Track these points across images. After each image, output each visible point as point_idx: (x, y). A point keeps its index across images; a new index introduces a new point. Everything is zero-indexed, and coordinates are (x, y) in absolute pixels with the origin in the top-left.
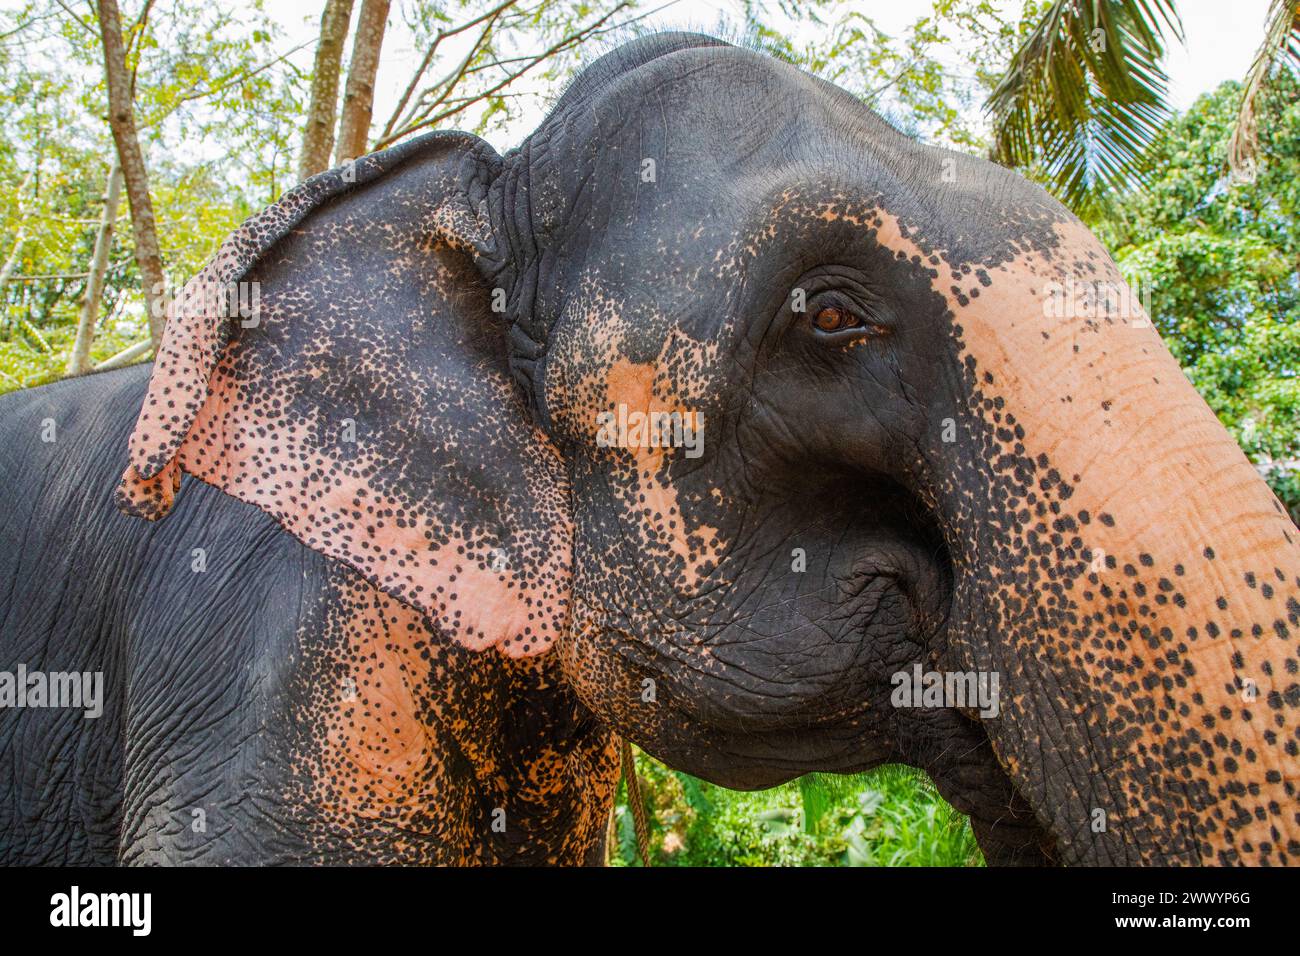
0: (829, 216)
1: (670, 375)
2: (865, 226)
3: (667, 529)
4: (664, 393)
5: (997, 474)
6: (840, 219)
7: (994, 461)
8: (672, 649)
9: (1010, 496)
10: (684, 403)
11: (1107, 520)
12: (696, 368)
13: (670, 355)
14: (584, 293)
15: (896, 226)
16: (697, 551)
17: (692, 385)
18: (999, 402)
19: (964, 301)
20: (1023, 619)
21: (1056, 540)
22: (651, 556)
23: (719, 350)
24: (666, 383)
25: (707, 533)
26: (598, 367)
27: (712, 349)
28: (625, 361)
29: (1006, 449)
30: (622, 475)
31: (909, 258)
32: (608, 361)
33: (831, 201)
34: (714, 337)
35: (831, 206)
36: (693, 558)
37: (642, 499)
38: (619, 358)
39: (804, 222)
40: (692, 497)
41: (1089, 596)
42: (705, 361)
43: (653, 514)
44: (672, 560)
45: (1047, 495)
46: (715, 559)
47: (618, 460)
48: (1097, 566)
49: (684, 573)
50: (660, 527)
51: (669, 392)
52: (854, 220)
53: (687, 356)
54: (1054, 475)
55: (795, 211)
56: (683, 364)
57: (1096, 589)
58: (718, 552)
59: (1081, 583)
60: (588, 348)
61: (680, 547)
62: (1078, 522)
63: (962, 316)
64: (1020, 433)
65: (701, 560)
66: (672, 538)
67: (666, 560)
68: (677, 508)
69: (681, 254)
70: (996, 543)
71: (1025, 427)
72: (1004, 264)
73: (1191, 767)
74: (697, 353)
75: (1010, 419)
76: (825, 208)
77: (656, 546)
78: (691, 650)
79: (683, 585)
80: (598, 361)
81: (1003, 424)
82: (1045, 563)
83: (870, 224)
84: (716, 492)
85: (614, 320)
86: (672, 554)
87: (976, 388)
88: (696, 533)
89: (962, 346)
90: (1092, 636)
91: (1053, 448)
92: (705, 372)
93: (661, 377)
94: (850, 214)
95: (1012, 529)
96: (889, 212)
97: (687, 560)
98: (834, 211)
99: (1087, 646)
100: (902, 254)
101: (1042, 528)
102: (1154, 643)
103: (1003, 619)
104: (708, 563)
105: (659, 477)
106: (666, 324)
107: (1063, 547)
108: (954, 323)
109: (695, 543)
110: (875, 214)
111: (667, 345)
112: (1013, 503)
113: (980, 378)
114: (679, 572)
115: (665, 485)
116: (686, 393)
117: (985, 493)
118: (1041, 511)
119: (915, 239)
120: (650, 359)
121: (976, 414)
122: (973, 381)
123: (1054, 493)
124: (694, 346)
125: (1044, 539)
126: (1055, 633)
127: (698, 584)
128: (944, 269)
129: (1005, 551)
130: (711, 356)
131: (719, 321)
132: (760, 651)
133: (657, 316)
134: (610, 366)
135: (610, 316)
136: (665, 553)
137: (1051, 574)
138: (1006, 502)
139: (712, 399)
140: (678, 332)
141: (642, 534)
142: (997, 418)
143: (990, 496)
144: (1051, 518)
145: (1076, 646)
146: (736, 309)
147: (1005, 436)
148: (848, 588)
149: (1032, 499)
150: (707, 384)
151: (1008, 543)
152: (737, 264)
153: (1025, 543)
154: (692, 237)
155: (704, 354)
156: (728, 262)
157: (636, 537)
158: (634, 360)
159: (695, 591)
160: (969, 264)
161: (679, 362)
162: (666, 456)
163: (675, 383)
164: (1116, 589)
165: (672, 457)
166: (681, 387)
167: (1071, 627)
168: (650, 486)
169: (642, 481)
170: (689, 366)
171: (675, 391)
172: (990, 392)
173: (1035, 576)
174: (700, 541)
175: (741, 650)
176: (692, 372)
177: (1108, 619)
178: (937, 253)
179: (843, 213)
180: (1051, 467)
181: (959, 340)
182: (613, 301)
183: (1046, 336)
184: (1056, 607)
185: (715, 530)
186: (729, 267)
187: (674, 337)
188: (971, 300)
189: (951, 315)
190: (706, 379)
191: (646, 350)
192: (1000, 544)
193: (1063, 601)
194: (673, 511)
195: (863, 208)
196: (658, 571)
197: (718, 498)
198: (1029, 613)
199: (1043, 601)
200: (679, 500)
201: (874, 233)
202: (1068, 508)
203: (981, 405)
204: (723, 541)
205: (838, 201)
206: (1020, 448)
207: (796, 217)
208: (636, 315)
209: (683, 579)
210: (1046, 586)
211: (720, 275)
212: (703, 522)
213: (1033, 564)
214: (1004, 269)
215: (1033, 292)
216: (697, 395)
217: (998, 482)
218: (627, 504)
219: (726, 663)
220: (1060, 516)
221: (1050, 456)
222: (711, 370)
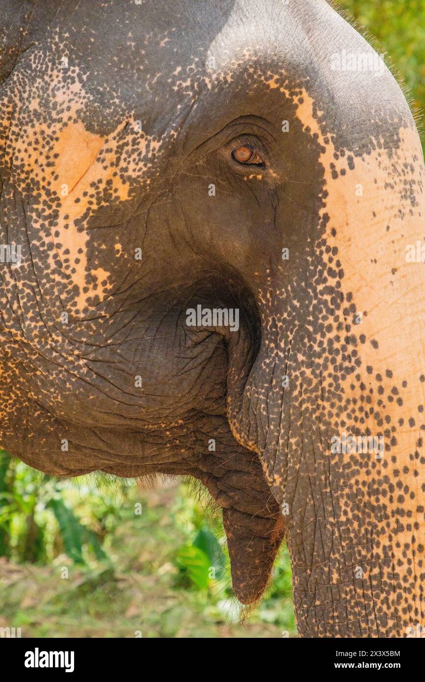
0: (273, 85)
1: (117, 152)
2: (292, 100)
3: (72, 263)
4: (106, 163)
5: (319, 296)
6: (278, 89)
7: (320, 287)
8: (54, 354)
9: (324, 313)
10: (122, 176)
11: (375, 344)
12: (139, 154)
13: (121, 136)
14: (50, 50)
15: (311, 107)
16: (91, 286)
17: (132, 166)
18: (335, 251)
19: (335, 176)
20: (312, 391)
21: (344, 348)
22: (54, 280)
23: (161, 148)
24: (112, 157)
25: (102, 274)
26: (54, 121)
27: (156, 145)
28: (80, 126)
29: (332, 282)
30: (44, 210)
31: (312, 133)
32: (65, 120)
33: (277, 73)
34: (160, 136)
35: (276, 77)
36: (86, 290)
37: (57, 234)
38: (75, 121)
39: (255, 81)
40: (100, 245)
41: (353, 387)
42: (148, 152)
43: (63, 249)
44: (70, 287)
45: (345, 319)
46: (102, 296)
47: (44, 197)
48: (361, 370)
49: (76, 299)
50: (67, 261)
51: (112, 164)
52: (287, 93)
53: (135, 142)
54: (353, 308)
55: (251, 70)
56: (130, 148)
57: (357, 384)
58: (105, 291)
59: (351, 378)
60: (47, 101)
61: (79, 279)
62: (359, 341)
63: (331, 185)
64: (341, 274)
65: (91, 294)
66: (74, 271)
67: (65, 286)
68: (85, 250)
69: (147, 55)
70: (306, 340)
71: (346, 272)
72: (365, 155)
73: (380, 497)
74: (143, 143)
75: (338, 264)
76: (271, 77)
77: (60, 273)
78: (70, 358)
79: (74, 309)
80: (54, 115)
81: (333, 266)
82: (333, 361)
83: (296, 100)
84: (118, 246)
85: (77, 87)
86: (71, 283)
87: (324, 236)
88: (93, 272)
89: (324, 205)
90: (349, 411)
91: (358, 291)
92: (146, 160)
93: (109, 151)
94: (286, 88)
95: (319, 334)
96: (310, 95)
97: (81, 291)
98: (277, 81)
99: (344, 416)
100: (308, 129)
101: (338, 338)
102: (380, 423)
103: (299, 388)
104: (97, 297)
105: (77, 222)
106: (123, 110)
107: (346, 354)
108: (324, 188)
109: (91, 279)
110: (301, 93)
111: (120, 127)
112: (325, 318)
113: (328, 230)
114: (72, 298)
115: (80, 230)
116: (126, 170)
117: (308, 307)
118: (339, 328)
119: (320, 121)
120: (103, 132)
121: (318, 253)
122: (323, 231)
123: (350, 319)
124: (142, 136)
125: (336, 345)
126: (327, 405)
127: (85, 310)
128: (330, 148)
129: (311, 347)
130: (154, 149)
131: (167, 125)
132: (123, 371)
133: (117, 101)
134: (65, 125)
135: (73, 82)
136: (65, 281)
137: (335, 369)
138: (320, 316)
139: (145, 182)
140: (131, 120)
141: (51, 261)
142: (331, 260)
143: (311, 309)
144: (343, 334)
145: (338, 415)
146: (183, 122)
147: (331, 273)
148: (194, 338)
149: (337, 319)
150: (145, 169)
151: (315, 342)
152: (192, 86)
153: (325, 345)
154: (158, 43)
155: (148, 146)
156: (185, 80)
157: (45, 263)
158: (89, 128)
159: (82, 315)
160: (345, 149)
161: (127, 144)
162: (89, 209)
163: (118, 159)
164: (368, 387)
165: (94, 211)
166: (123, 164)
167: (338, 403)
168: (66, 227)
169: (61, 221)
170: (134, 151)
171: (117, 165)
172: (331, 242)
173: (326, 367)
174: (94, 279)
175: (109, 366)
176: (135, 156)
177: (359, 403)
178: (329, 135)
179: (281, 86)
180: (353, 302)
181: (324, 200)
182: (77, 69)
183: (374, 215)
184: (332, 389)
185: (108, 274)
186: (184, 85)
187: (128, 123)
188: (340, 176)
189: (324, 182)
190: (145, 165)
191: (101, 125)
192: (309, 341)
193: (338, 387)
194: (80, 251)
195: (295, 87)
196: (56, 293)
197: (118, 251)
198: (316, 389)
199: (325, 384)
200: (88, 244)
201: (296, 106)
202: (355, 331)
203: (323, 248)
204: (111, 284)
205: (281, 74)
206: (339, 284)
207: (250, 76)
208: (98, 92)
209: (75, 304)
210: (330, 375)
211: (176, 88)
212: (101, 265)
213: (326, 359)
214: (363, 160)
215: (376, 182)
216: (134, 175)
217: (320, 302)
218: (42, 234)
219: (96, 373)
220: (349, 334)
221: (354, 295)
222: (151, 160)
